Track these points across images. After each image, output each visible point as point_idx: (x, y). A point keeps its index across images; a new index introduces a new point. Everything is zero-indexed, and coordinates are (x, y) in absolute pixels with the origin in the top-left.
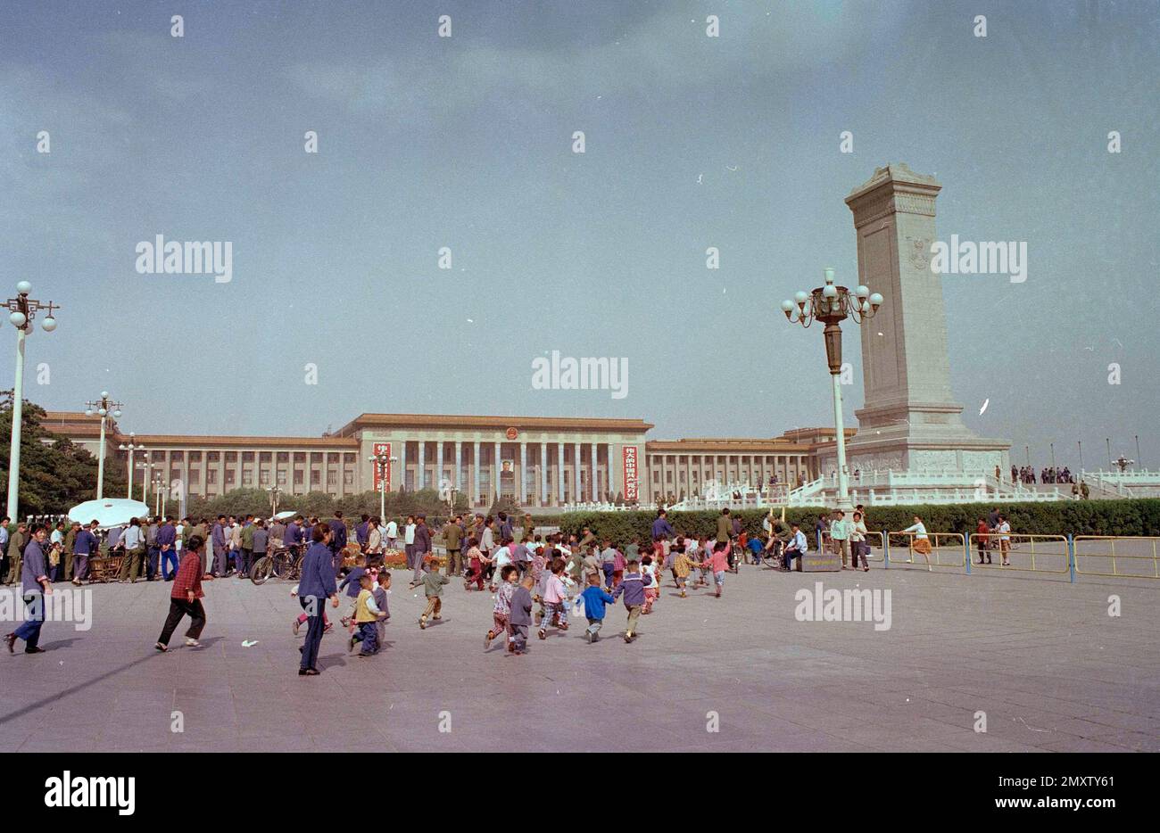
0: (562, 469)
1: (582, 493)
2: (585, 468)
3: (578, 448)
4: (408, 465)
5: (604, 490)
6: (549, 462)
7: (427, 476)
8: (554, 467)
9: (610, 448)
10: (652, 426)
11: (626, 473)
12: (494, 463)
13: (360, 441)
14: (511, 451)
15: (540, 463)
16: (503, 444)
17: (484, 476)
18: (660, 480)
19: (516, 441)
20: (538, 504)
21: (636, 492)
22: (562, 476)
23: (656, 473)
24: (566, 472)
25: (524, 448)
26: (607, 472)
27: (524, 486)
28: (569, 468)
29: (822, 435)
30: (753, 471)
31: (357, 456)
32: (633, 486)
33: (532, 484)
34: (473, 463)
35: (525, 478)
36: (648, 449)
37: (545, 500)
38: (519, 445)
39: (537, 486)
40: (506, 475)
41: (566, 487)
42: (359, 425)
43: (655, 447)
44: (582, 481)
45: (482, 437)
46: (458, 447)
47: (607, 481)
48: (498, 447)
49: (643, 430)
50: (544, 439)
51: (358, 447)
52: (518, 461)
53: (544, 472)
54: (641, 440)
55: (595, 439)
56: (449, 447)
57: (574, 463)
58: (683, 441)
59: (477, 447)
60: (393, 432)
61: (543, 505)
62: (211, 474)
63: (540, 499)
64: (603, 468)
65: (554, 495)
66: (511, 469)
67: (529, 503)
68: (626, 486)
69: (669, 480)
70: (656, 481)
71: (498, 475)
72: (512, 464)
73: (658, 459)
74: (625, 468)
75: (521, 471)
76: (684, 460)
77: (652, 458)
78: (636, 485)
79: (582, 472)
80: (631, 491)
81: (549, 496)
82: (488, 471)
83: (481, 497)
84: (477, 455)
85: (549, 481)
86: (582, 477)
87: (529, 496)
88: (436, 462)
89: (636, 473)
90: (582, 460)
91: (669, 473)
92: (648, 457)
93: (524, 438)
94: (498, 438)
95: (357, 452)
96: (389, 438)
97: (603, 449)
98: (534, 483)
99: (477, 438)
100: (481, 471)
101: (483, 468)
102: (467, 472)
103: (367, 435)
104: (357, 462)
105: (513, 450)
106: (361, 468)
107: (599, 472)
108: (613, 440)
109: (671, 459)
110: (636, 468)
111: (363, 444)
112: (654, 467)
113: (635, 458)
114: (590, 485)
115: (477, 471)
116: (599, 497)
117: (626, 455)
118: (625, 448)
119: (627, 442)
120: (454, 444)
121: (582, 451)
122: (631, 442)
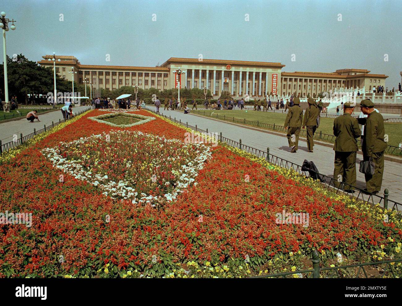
0: (248, 82)
1: (255, 92)
2: (256, 82)
3: (254, 74)
4: (188, 79)
5: (263, 91)
6: (243, 79)
7: (195, 83)
8: (244, 81)
9: (267, 74)
10: (285, 66)
11: (273, 85)
12: (221, 79)
13: (170, 69)
14: (228, 74)
15: (239, 79)
16: (225, 71)
17: (217, 84)
18: (286, 88)
19: (230, 70)
20: (238, 96)
21: (276, 92)
22: (247, 85)
23: (284, 85)
24: (249, 83)
25: (233, 73)
26: (265, 84)
27: (233, 88)
28: (250, 82)
29: (352, 72)
30: (323, 86)
31: (169, 75)
32: (275, 90)
33: (235, 87)
34: (213, 79)
35: (233, 85)
36: (282, 75)
37: (240, 94)
38: (231, 72)
39: (238, 88)
40: (226, 84)
41: (249, 89)
42: (169, 62)
43: (285, 74)
44: (255, 87)
45: (217, 68)
46: (208, 72)
47: (265, 87)
48: (223, 73)
49: (280, 67)
50: (241, 69)
51: (169, 71)
52: (230, 79)
53: (241, 83)
54: (279, 71)
55: (261, 70)
56: (204, 72)
57: (252, 80)
58: (296, 72)
59: (215, 72)
60: (182, 65)
61: (239, 96)
62: (114, 80)
63: (239, 93)
64: (264, 82)
65: (244, 92)
66: (228, 82)
67: (234, 95)
68: (272, 90)
69: (289, 88)
70: (284, 88)
71: (223, 83)
72: (228, 80)
73: (286, 80)
74: (273, 82)
75: (232, 83)
76: (296, 80)
77: (283, 79)
78: (276, 89)
79: (255, 84)
80: (274, 92)
81: (242, 92)
82: (219, 82)
83: (216, 92)
84: (215, 75)
85: (242, 87)
86: (255, 85)
87: (234, 92)
88: (199, 78)
89: (277, 85)
90: (256, 79)
91: (290, 85)
92: (282, 79)
93: (233, 69)
94: (223, 69)
95: (169, 73)
96: (181, 68)
97: (264, 74)
98: (236, 87)
99: (215, 68)
100: (216, 82)
101: (217, 81)
102: (210, 82)
103: (172, 66)
104: (169, 77)
105: (229, 74)
106: (170, 79)
107: (262, 84)
108: (268, 71)
109: (291, 80)
110: (277, 82)
112: (284, 83)
113: (277, 79)
114: (258, 89)
115: (215, 82)
116: (262, 94)
117: (273, 77)
118: (273, 74)
119: (274, 72)
120: (206, 70)
121: (256, 75)
122: (275, 72)
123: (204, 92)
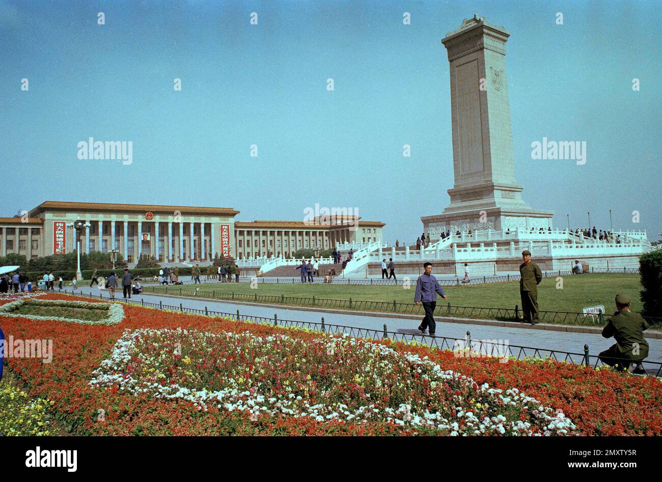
0: (182, 238)
1: (195, 254)
2: (196, 238)
3: (192, 226)
5: (208, 252)
6: (173, 235)
7: (91, 244)
8: (176, 238)
9: (213, 226)
10: (239, 212)
11: (222, 242)
12: (137, 235)
13: (43, 220)
14: (148, 227)
15: (167, 235)
16: (143, 223)
17: (130, 243)
18: (243, 246)
19: (152, 221)
20: (166, 261)
21: (229, 253)
22: (182, 243)
23: (240, 241)
24: (184, 241)
25: (157, 225)
26: (210, 241)
27: (157, 249)
28: (186, 238)
30: (298, 240)
31: (41, 231)
32: (227, 249)
33: (162, 248)
34: (123, 235)
35: (158, 244)
36: (236, 226)
37: (171, 258)
38: (154, 223)
39: (166, 249)
40: (146, 243)
41: (185, 250)
42: (42, 209)
43: (240, 225)
44: (195, 246)
46: (113, 224)
47: (211, 246)
48: (140, 225)
49: (232, 214)
50: (170, 219)
51: (42, 224)
52: (153, 234)
53: (170, 241)
54: (231, 221)
55: (203, 220)
56: (107, 225)
57: (189, 235)
58: (255, 222)
59: (126, 225)
60: (67, 214)
61: (169, 261)
63: (168, 257)
64: (208, 238)
65: (177, 255)
66: (149, 239)
67: (161, 260)
68: (222, 249)
69: (248, 246)
70: (240, 246)
71: (140, 242)
72: (149, 236)
73: (241, 233)
74: (222, 238)
75: (156, 241)
76: (257, 233)
77: (238, 232)
78: (229, 249)
79: (195, 241)
80: (225, 253)
81: (173, 256)
82: (133, 240)
83: (128, 256)
84: (126, 230)
85: (173, 246)
86: (194, 243)
87: (160, 256)
88: (98, 234)
89: (228, 241)
90: (195, 233)
91: (248, 241)
92: (236, 232)
93: (157, 219)
94: (140, 219)
95: (41, 227)
96: (65, 218)
97: (208, 226)
98: (163, 247)
99: (126, 218)
100: (128, 240)
101: (130, 238)
102: (118, 241)
103: (48, 216)
104: (41, 234)
105: (150, 227)
106: (44, 238)
107: (205, 241)
108: (214, 220)
109: (249, 233)
110: (228, 238)
111: (46, 222)
112: (239, 238)
113: (228, 232)
114: (200, 248)
115: (126, 240)
116: (206, 256)
117: (222, 230)
118: (222, 226)
119: (223, 222)
120: (110, 222)
121: (195, 228)
122: (225, 222)
123: (112, 257)
